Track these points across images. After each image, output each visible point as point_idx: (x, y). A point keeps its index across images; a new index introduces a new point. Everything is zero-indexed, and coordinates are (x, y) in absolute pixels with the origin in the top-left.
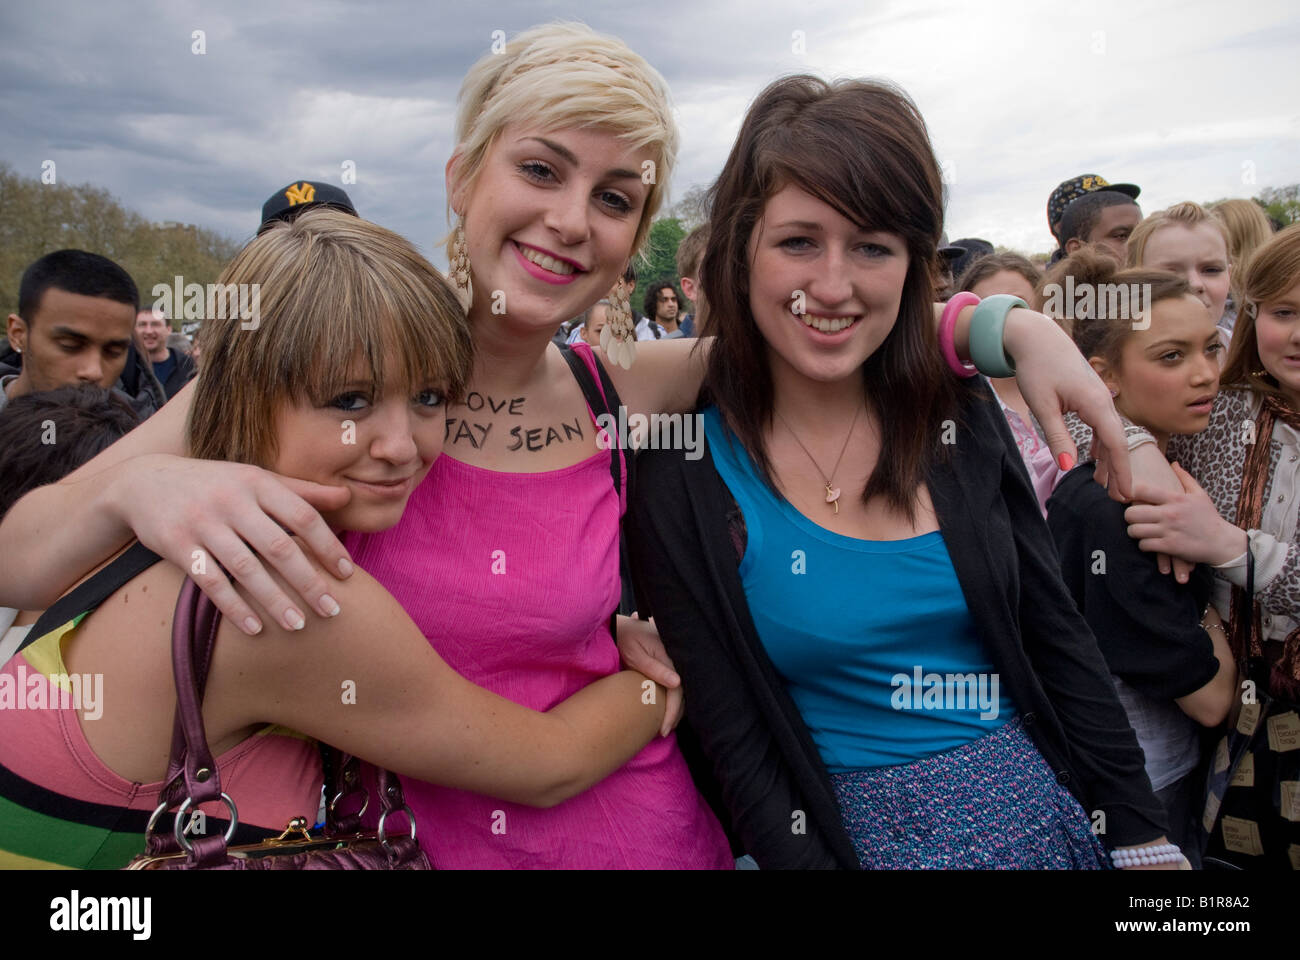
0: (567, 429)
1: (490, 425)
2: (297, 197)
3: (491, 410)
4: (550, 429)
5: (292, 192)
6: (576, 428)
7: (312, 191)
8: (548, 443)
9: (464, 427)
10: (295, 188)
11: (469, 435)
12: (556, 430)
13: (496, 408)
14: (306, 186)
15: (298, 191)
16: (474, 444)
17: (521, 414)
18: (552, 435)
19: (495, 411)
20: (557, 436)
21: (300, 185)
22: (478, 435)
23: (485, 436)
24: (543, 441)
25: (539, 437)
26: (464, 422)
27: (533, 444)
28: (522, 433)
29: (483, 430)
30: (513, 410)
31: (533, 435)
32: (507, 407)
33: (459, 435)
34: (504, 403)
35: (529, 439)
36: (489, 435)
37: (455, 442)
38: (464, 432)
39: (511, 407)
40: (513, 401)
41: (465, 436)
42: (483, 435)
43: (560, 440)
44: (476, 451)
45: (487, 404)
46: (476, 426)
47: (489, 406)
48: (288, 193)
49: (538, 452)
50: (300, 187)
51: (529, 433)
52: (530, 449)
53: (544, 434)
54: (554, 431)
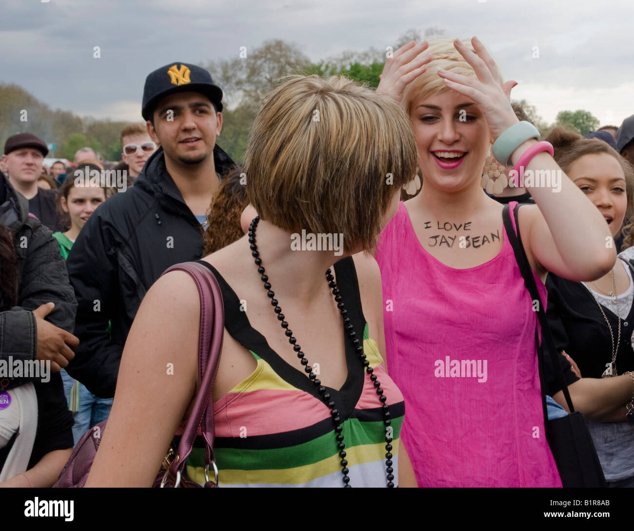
0: (493, 235)
1: (456, 236)
2: (178, 76)
3: (456, 229)
4: (485, 236)
5: (173, 71)
6: (497, 235)
7: (188, 71)
8: (483, 243)
9: (443, 239)
10: (175, 68)
11: (446, 242)
12: (487, 237)
13: (458, 228)
14: (183, 68)
15: (177, 70)
16: (449, 245)
17: (469, 229)
18: (485, 239)
19: (457, 230)
20: (488, 240)
21: (179, 66)
22: (450, 241)
23: (453, 242)
24: (480, 243)
25: (478, 241)
26: (443, 236)
27: (476, 244)
28: (470, 239)
29: (452, 239)
30: (466, 228)
31: (475, 240)
32: (463, 227)
33: (441, 242)
34: (461, 226)
35: (473, 242)
36: (455, 241)
37: (440, 245)
38: (444, 240)
39: (465, 227)
40: (465, 224)
41: (444, 242)
42: (452, 241)
43: (489, 242)
44: (449, 248)
45: (454, 227)
46: (449, 237)
47: (455, 228)
48: (170, 72)
49: (478, 248)
50: (179, 68)
51: (473, 239)
52: (475, 247)
53: (481, 239)
54: (486, 237)
